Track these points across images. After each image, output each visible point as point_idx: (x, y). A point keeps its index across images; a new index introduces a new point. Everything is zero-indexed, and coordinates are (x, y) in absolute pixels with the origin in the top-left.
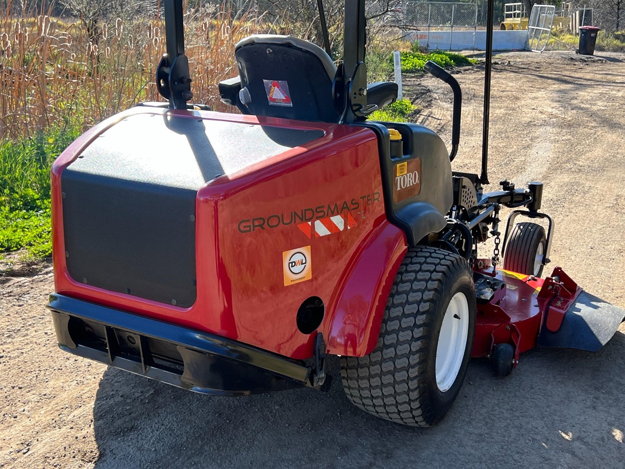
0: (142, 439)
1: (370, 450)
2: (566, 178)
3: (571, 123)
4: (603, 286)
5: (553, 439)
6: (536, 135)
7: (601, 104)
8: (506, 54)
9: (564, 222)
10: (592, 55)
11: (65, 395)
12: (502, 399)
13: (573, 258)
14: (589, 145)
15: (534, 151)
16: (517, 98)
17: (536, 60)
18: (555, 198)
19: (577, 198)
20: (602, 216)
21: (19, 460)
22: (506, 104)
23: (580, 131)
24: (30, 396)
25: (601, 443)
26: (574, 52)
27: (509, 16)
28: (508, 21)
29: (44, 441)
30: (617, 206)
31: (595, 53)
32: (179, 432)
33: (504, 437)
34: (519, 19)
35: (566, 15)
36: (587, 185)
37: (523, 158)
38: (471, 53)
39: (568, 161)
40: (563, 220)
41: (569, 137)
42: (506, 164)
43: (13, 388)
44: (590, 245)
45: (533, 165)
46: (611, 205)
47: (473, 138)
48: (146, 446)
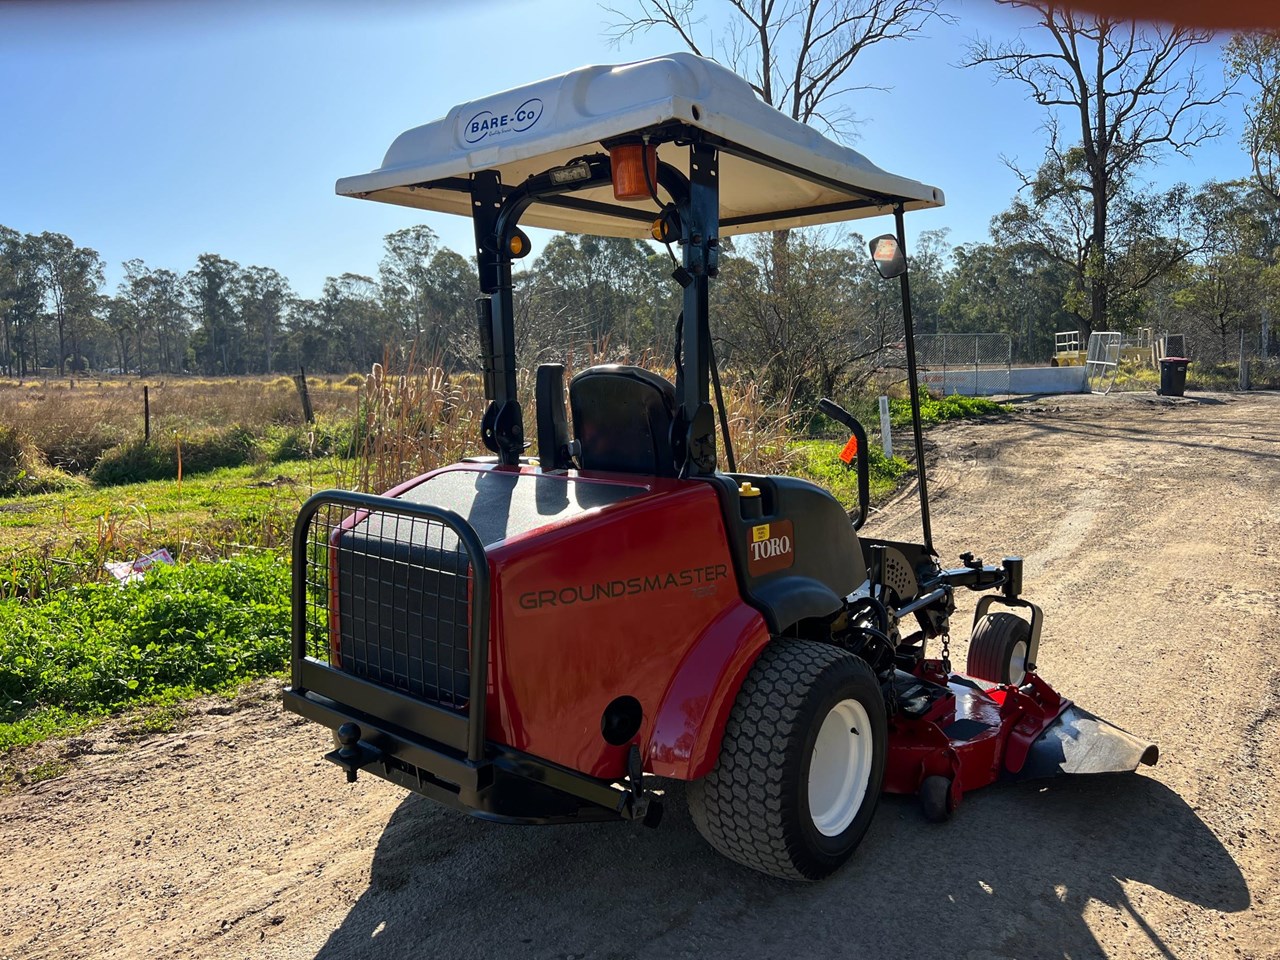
0: (456, 866)
1: (744, 896)
2: (1103, 556)
3: (1130, 485)
4: (1125, 698)
5: (1003, 894)
6: (1075, 501)
7: (1181, 459)
8: (1055, 398)
9: (1088, 614)
10: (1182, 395)
11: (379, 811)
12: (942, 840)
13: (1089, 660)
14: (1149, 513)
15: (1066, 521)
16: (1059, 455)
17: (1097, 405)
18: (1082, 582)
19: (1115, 582)
20: (1145, 606)
21: (306, 883)
22: (1041, 462)
23: (1141, 495)
24: (338, 811)
25: (1075, 904)
26: (1155, 393)
27: (1063, 349)
28: (1062, 355)
29: (340, 863)
30: (1172, 594)
31: (1186, 393)
32: (503, 860)
33: (932, 888)
34: (1077, 352)
35: (1145, 344)
36: (1133, 565)
37: (1049, 531)
38: (1006, 397)
39: (1113, 534)
40: (1086, 611)
41: (1122, 503)
42: (1023, 539)
43: (322, 801)
44: (1118, 644)
45: (1062, 540)
46: (1164, 591)
47: (983, 506)
48: (460, 875)
